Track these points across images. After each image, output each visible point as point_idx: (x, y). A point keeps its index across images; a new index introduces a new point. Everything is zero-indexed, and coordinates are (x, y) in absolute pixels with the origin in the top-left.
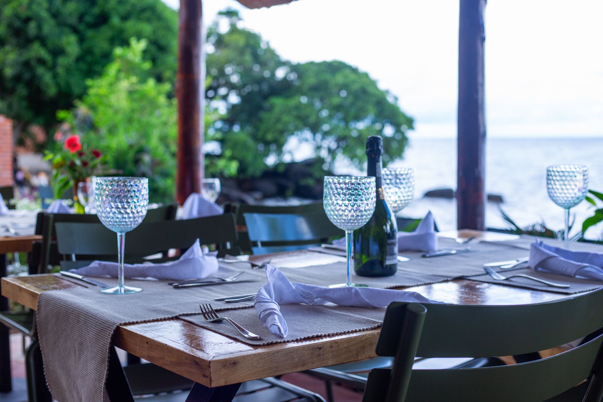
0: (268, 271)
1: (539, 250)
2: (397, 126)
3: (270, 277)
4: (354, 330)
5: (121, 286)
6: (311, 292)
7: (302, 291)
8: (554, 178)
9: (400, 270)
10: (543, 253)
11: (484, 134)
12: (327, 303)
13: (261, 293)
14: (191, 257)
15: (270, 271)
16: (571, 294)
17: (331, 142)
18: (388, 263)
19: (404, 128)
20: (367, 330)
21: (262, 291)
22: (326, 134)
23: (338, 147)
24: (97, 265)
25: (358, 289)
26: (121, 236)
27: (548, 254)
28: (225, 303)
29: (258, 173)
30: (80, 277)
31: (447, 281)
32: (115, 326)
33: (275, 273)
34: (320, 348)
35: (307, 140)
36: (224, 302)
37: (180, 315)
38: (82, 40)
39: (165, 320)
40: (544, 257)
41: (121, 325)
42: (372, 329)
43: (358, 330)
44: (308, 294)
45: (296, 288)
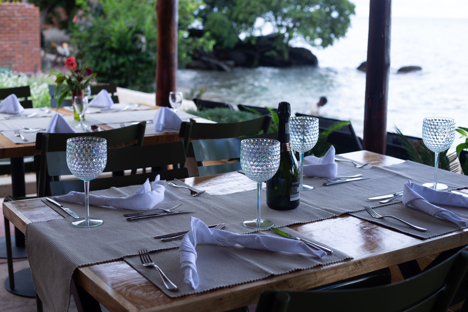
0: (193, 222)
1: (409, 191)
2: (341, 12)
3: (194, 226)
4: (249, 281)
5: (87, 219)
6: (224, 238)
7: (217, 237)
10: (412, 194)
11: (388, 65)
12: (236, 245)
13: (185, 241)
14: (142, 193)
15: (194, 221)
16: (426, 239)
17: (289, 23)
18: (292, 200)
19: (347, 12)
20: (260, 280)
21: (186, 240)
22: (284, 17)
23: (294, 26)
24: (73, 195)
25: (259, 237)
27: (415, 196)
29: (232, 45)
30: (60, 205)
32: (75, 268)
33: (198, 222)
34: (221, 299)
35: (270, 21)
37: (124, 257)
39: (113, 261)
40: (413, 198)
41: (79, 267)
42: (264, 279)
43: (252, 280)
44: (222, 239)
45: (213, 234)
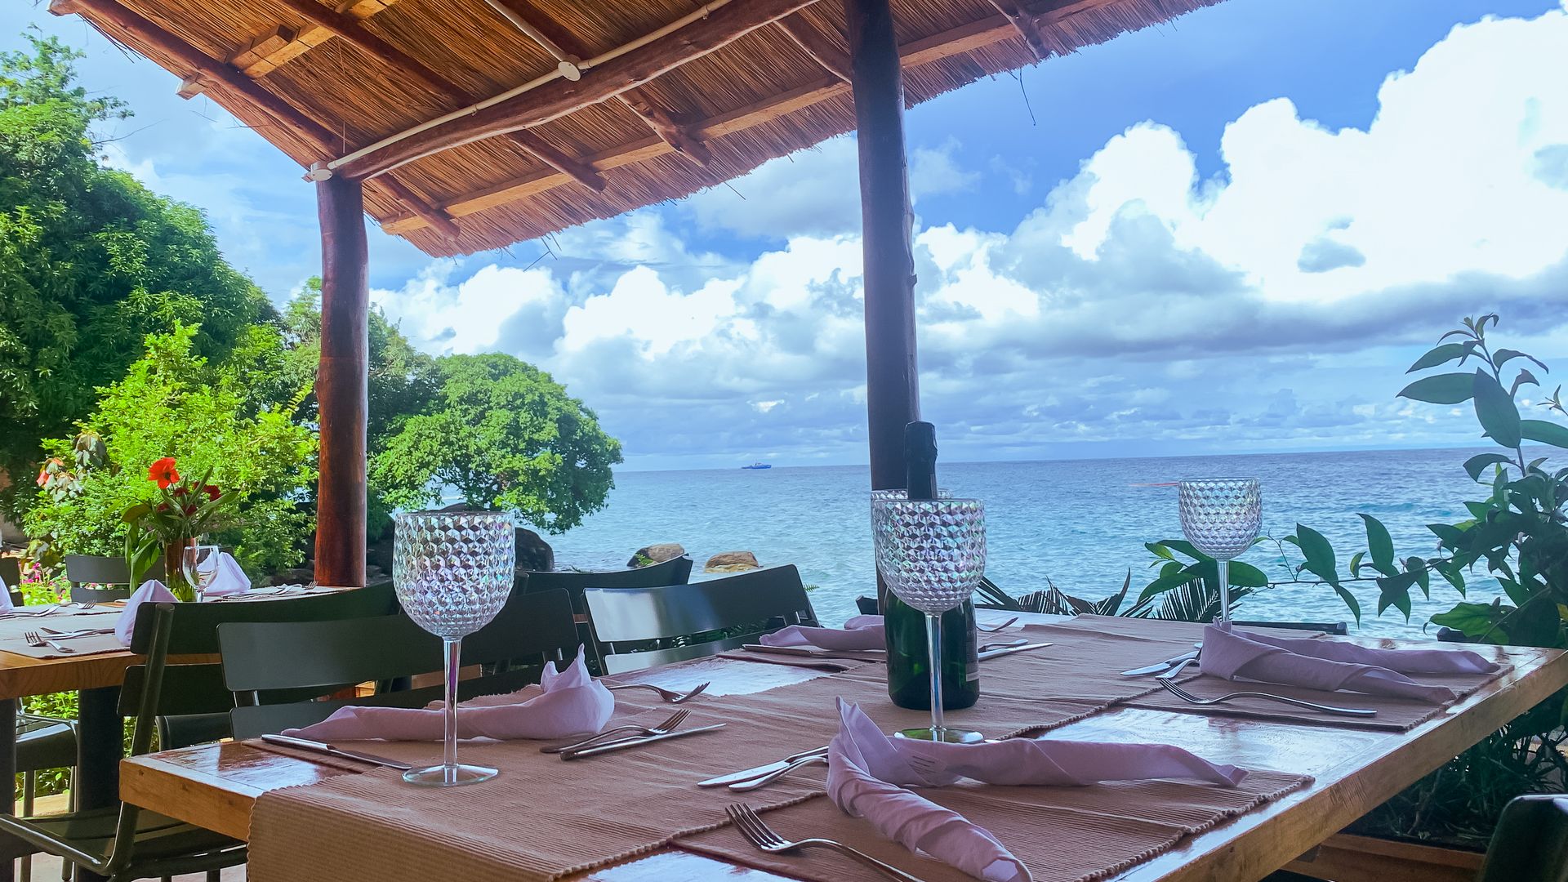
4: (1144, 853)
5: (451, 766)
6: (933, 758)
7: (914, 757)
8: (1195, 501)
9: (983, 693)
10: (1248, 645)
12: (959, 779)
20: (1166, 850)
24: (353, 715)
25: (1035, 744)
26: (453, 646)
27: (1262, 648)
28: (729, 794)
30: (324, 746)
31: (1098, 713)
33: (854, 716)
36: (727, 790)
37: (674, 838)
38: (81, 322)
39: (647, 852)
40: (1255, 654)
41: (556, 879)
43: (1151, 851)
44: (929, 761)
45: (899, 749)
